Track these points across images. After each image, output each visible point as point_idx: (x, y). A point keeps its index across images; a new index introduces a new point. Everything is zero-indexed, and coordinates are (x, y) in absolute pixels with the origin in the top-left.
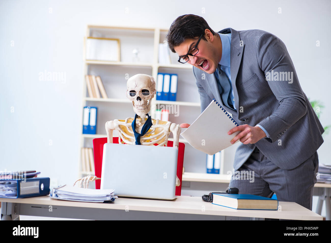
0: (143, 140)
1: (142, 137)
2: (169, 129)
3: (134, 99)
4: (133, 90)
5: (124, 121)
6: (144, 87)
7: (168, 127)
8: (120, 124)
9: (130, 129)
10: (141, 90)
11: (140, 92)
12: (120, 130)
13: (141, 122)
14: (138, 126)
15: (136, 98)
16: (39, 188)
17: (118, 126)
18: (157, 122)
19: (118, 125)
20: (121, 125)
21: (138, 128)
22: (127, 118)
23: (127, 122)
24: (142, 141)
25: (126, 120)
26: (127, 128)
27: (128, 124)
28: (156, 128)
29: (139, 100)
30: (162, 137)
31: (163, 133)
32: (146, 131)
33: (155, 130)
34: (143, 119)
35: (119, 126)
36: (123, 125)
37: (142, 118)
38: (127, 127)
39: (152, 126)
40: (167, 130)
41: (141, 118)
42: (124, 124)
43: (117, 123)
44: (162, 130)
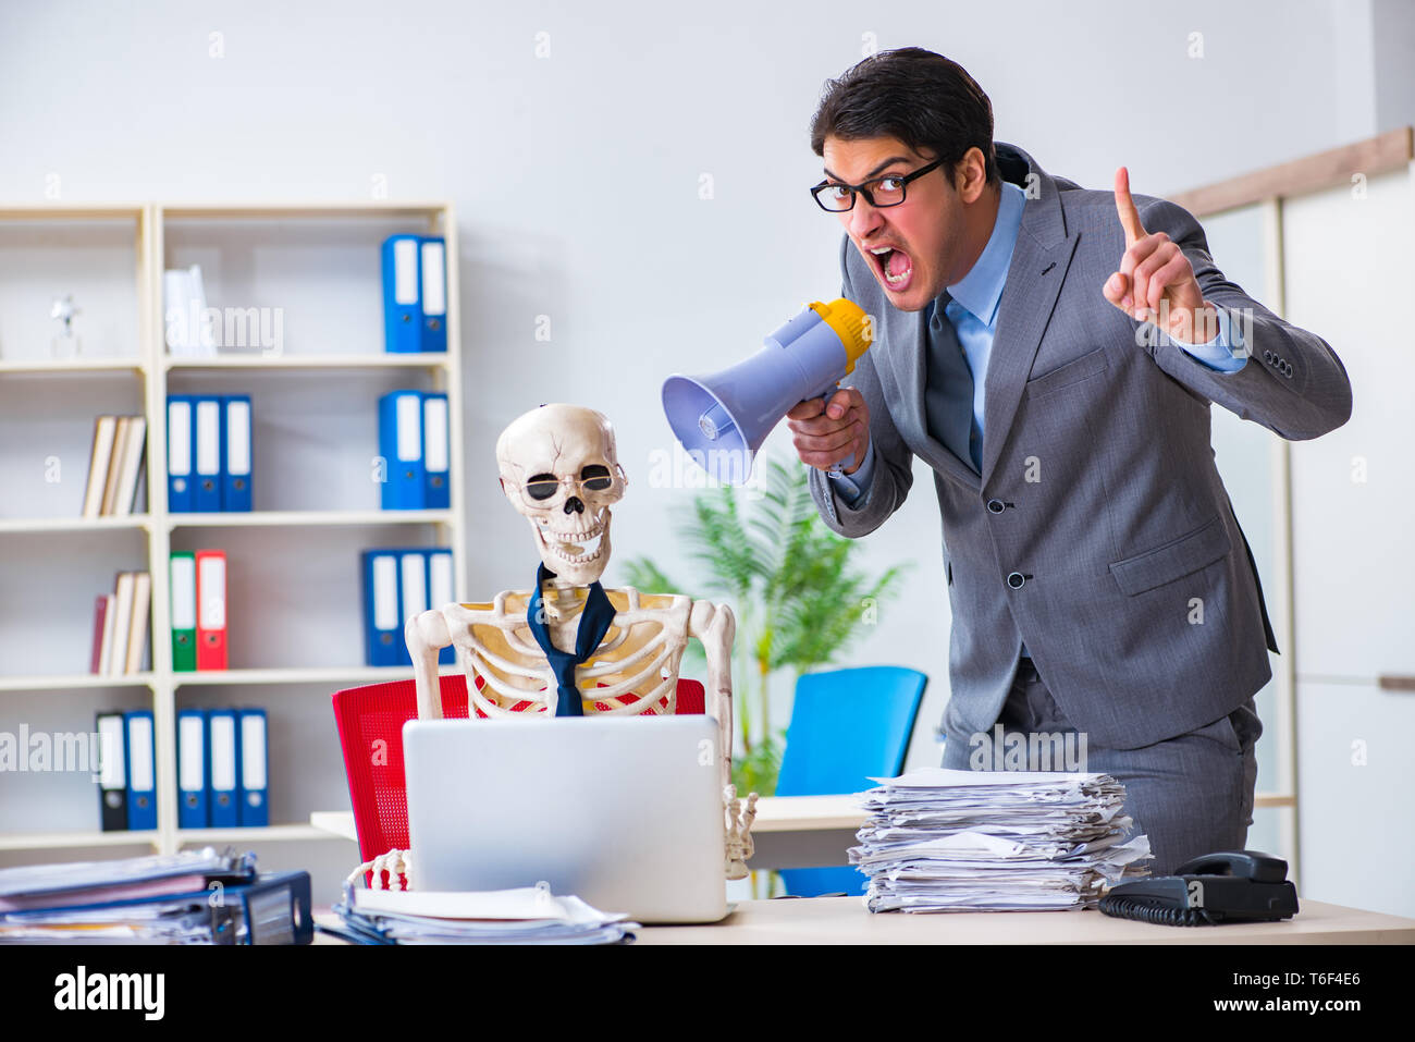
0: (586, 678)
1: (582, 669)
2: (688, 627)
3: (549, 509)
4: (544, 472)
5: (490, 607)
6: (590, 457)
7: (683, 617)
8: (471, 622)
9: (520, 640)
10: (579, 467)
11: (575, 476)
12: (474, 646)
13: (557, 604)
14: (555, 624)
15: (562, 507)
16: (290, 920)
17: (466, 630)
18: (632, 599)
19: (465, 624)
20: (481, 625)
21: (557, 629)
22: (500, 594)
23: (504, 611)
24: (580, 685)
25: (497, 602)
26: (507, 634)
27: (510, 617)
28: (630, 628)
29: (574, 513)
30: (656, 660)
31: (662, 645)
32: (596, 641)
33: (628, 635)
34: (569, 592)
35: (471, 629)
36: (490, 623)
37: (561, 587)
38: (505, 632)
39: (617, 620)
40: (680, 630)
41: (560, 591)
42: (492, 618)
43: (462, 619)
44: (658, 633)
